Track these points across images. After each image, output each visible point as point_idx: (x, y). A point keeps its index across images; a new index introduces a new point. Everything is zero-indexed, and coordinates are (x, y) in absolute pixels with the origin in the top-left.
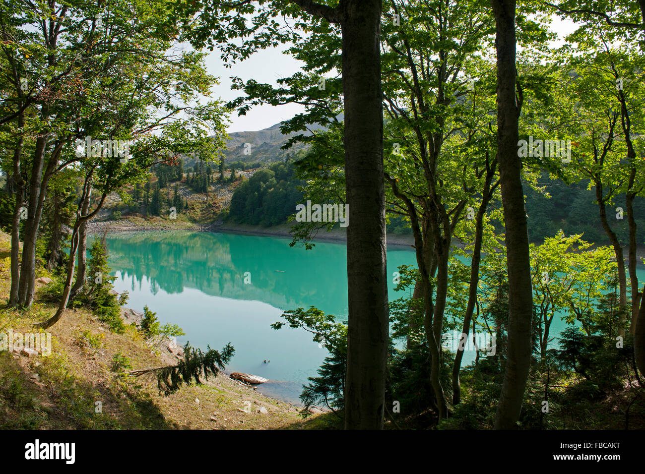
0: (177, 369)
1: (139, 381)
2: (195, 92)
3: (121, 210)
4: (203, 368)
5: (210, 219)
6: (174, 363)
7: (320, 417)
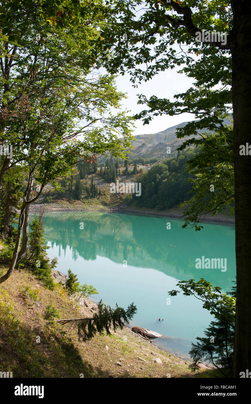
0: (93, 321)
1: (64, 328)
2: (108, 106)
3: (52, 196)
4: (112, 322)
5: (117, 203)
6: (90, 316)
7: (207, 372)
